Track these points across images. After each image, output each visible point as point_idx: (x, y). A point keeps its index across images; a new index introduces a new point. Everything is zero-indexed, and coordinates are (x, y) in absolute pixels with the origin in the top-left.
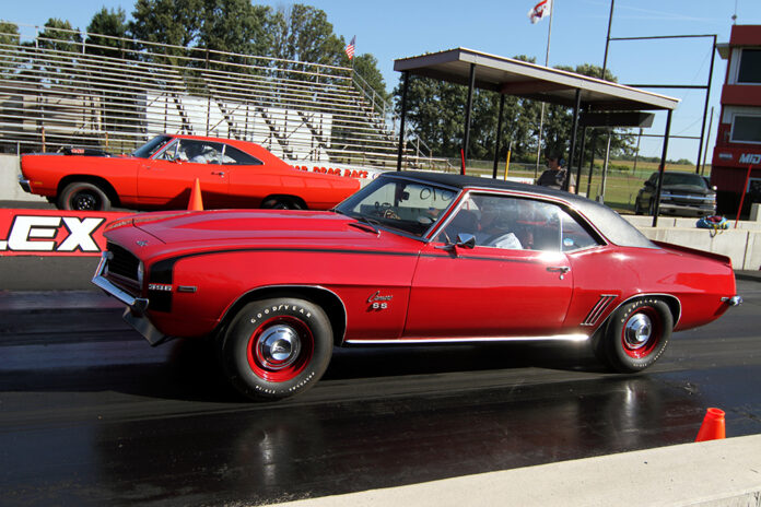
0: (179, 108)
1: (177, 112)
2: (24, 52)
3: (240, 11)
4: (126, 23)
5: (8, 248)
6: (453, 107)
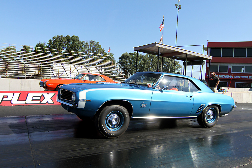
1: (62, 68)
3: (77, 42)
6: (133, 66)
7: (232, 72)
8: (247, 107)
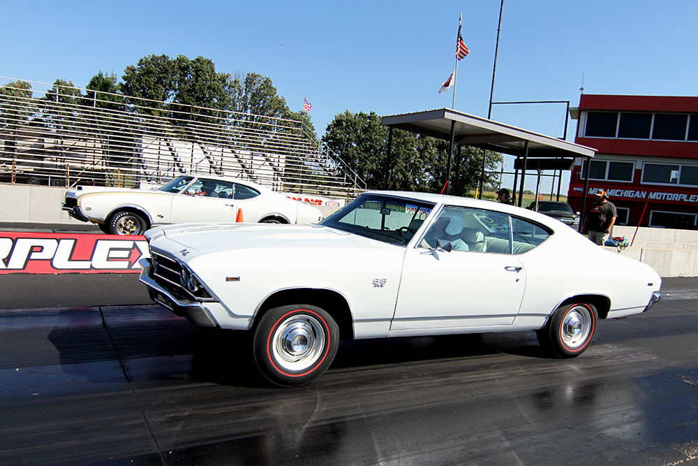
0: (171, 149)
1: (169, 153)
4: (117, 84)
5: (92, 267)
6: (366, 150)
7: (643, 181)
8: (682, 291)
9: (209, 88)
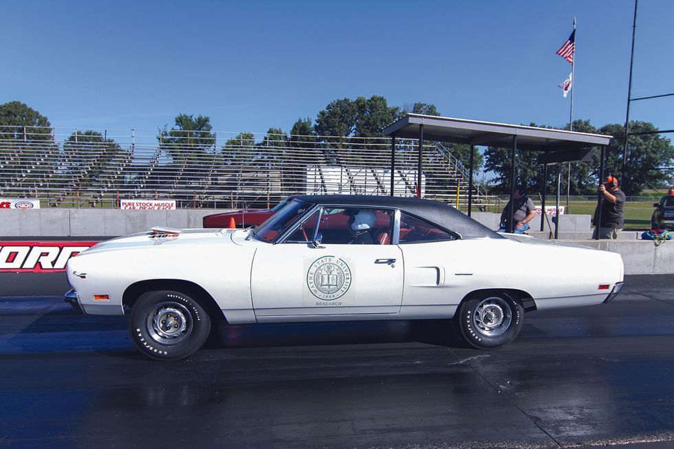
2: (257, 149)
3: (380, 111)
4: (312, 126)
9: (382, 120)
